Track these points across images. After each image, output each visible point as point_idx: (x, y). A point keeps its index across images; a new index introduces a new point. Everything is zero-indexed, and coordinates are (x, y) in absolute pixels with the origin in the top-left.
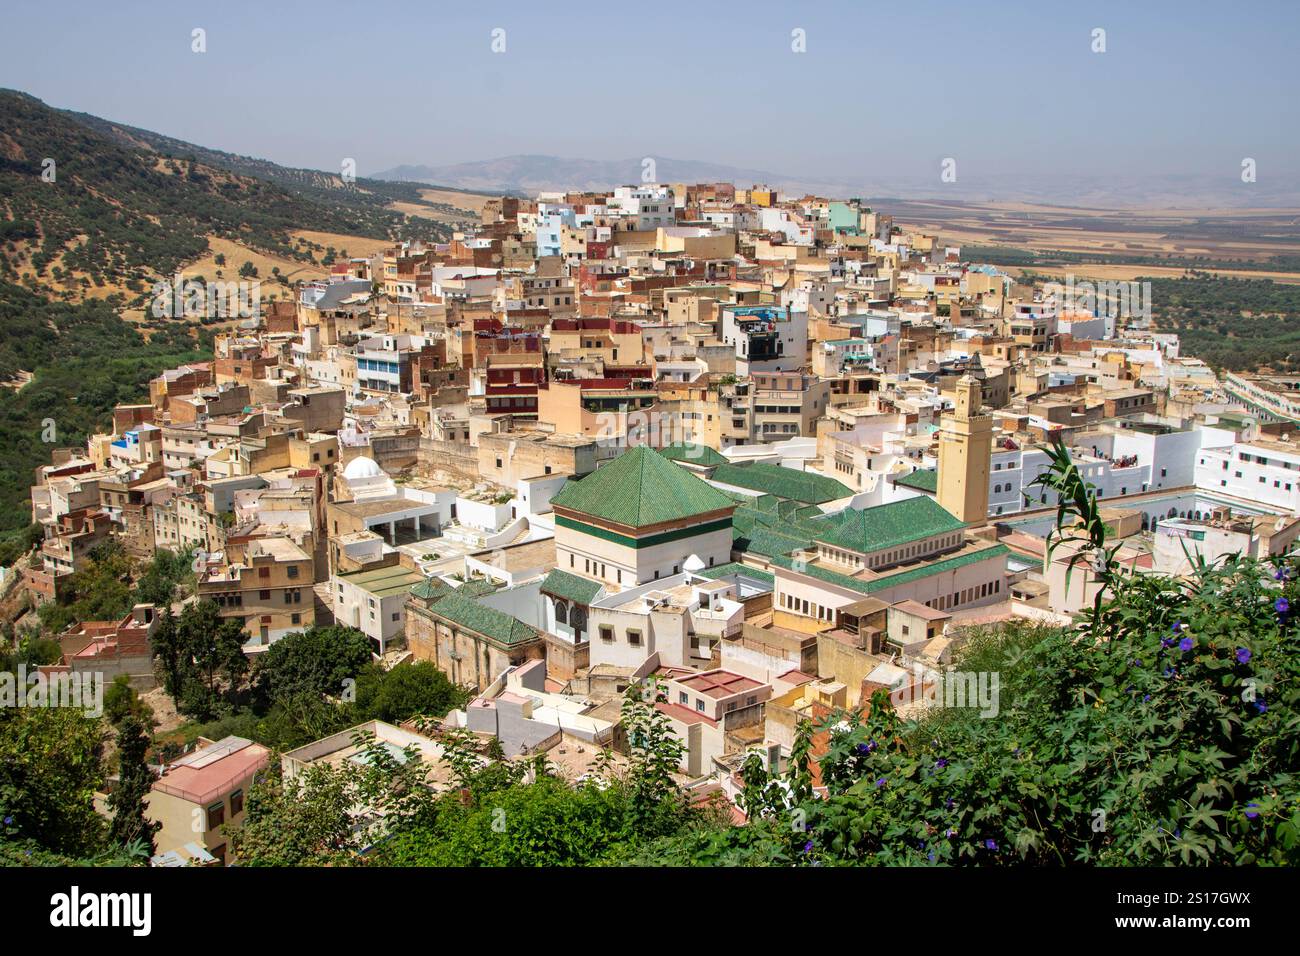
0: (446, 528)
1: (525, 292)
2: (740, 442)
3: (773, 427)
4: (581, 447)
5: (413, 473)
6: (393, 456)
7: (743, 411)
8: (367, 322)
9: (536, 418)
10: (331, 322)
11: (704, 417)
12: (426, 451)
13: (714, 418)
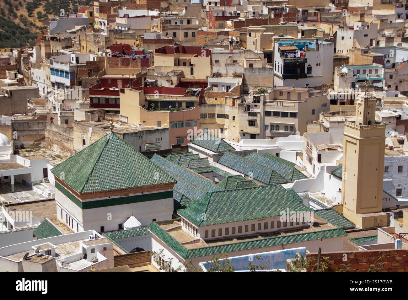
0: (37, 184)
1: (164, 27)
2: (253, 136)
3: (278, 126)
4: (128, 134)
5: (42, 145)
6: (27, 133)
7: (255, 114)
8: (70, 44)
9: (119, 112)
10: (47, 43)
11: (231, 117)
12: (49, 131)
13: (236, 118)
